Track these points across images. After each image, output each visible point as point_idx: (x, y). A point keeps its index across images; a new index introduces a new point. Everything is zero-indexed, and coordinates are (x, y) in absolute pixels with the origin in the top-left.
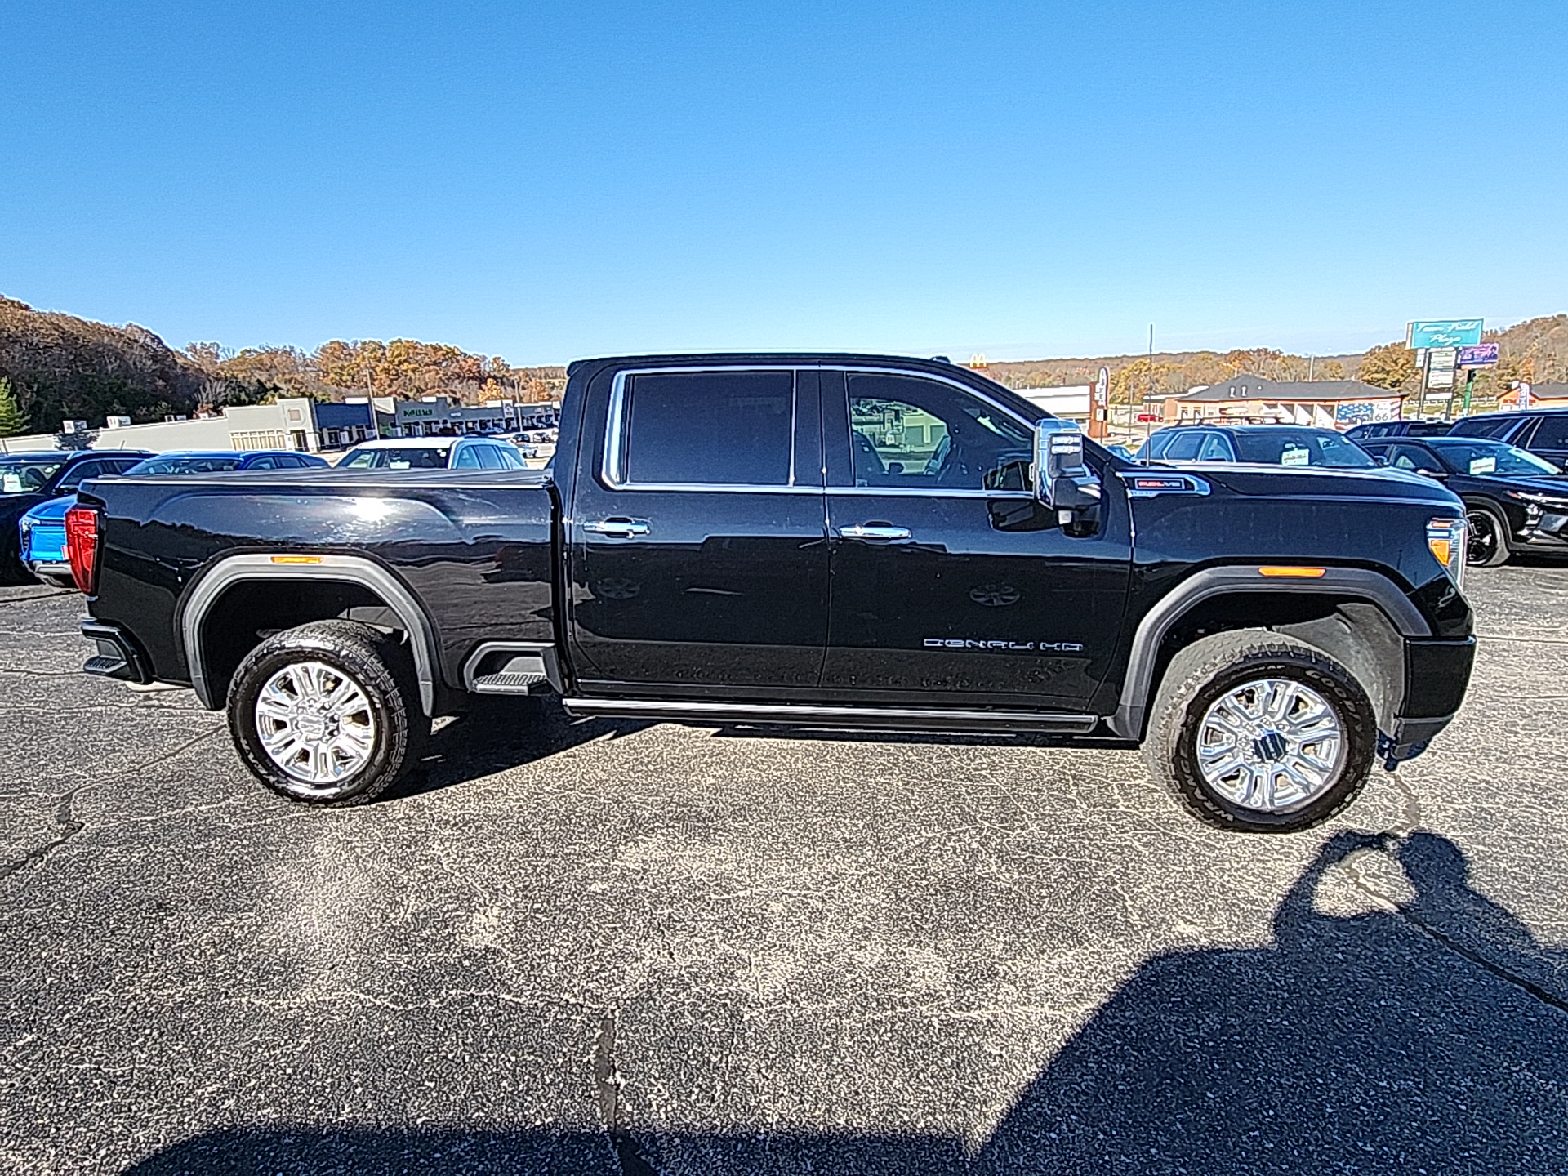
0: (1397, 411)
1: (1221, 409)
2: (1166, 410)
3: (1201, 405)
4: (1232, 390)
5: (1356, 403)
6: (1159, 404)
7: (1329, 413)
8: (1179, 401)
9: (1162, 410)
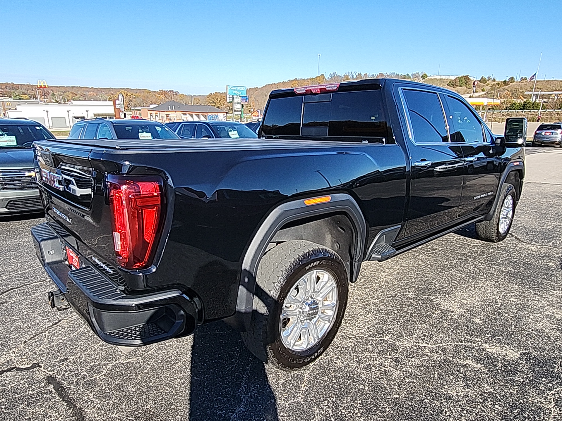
0: (225, 118)
1: (166, 115)
2: (142, 114)
3: (158, 112)
4: (169, 107)
5: (213, 114)
6: (139, 111)
7: (205, 117)
8: (148, 110)
9: (140, 114)
